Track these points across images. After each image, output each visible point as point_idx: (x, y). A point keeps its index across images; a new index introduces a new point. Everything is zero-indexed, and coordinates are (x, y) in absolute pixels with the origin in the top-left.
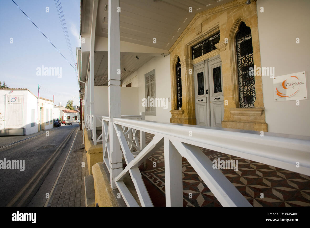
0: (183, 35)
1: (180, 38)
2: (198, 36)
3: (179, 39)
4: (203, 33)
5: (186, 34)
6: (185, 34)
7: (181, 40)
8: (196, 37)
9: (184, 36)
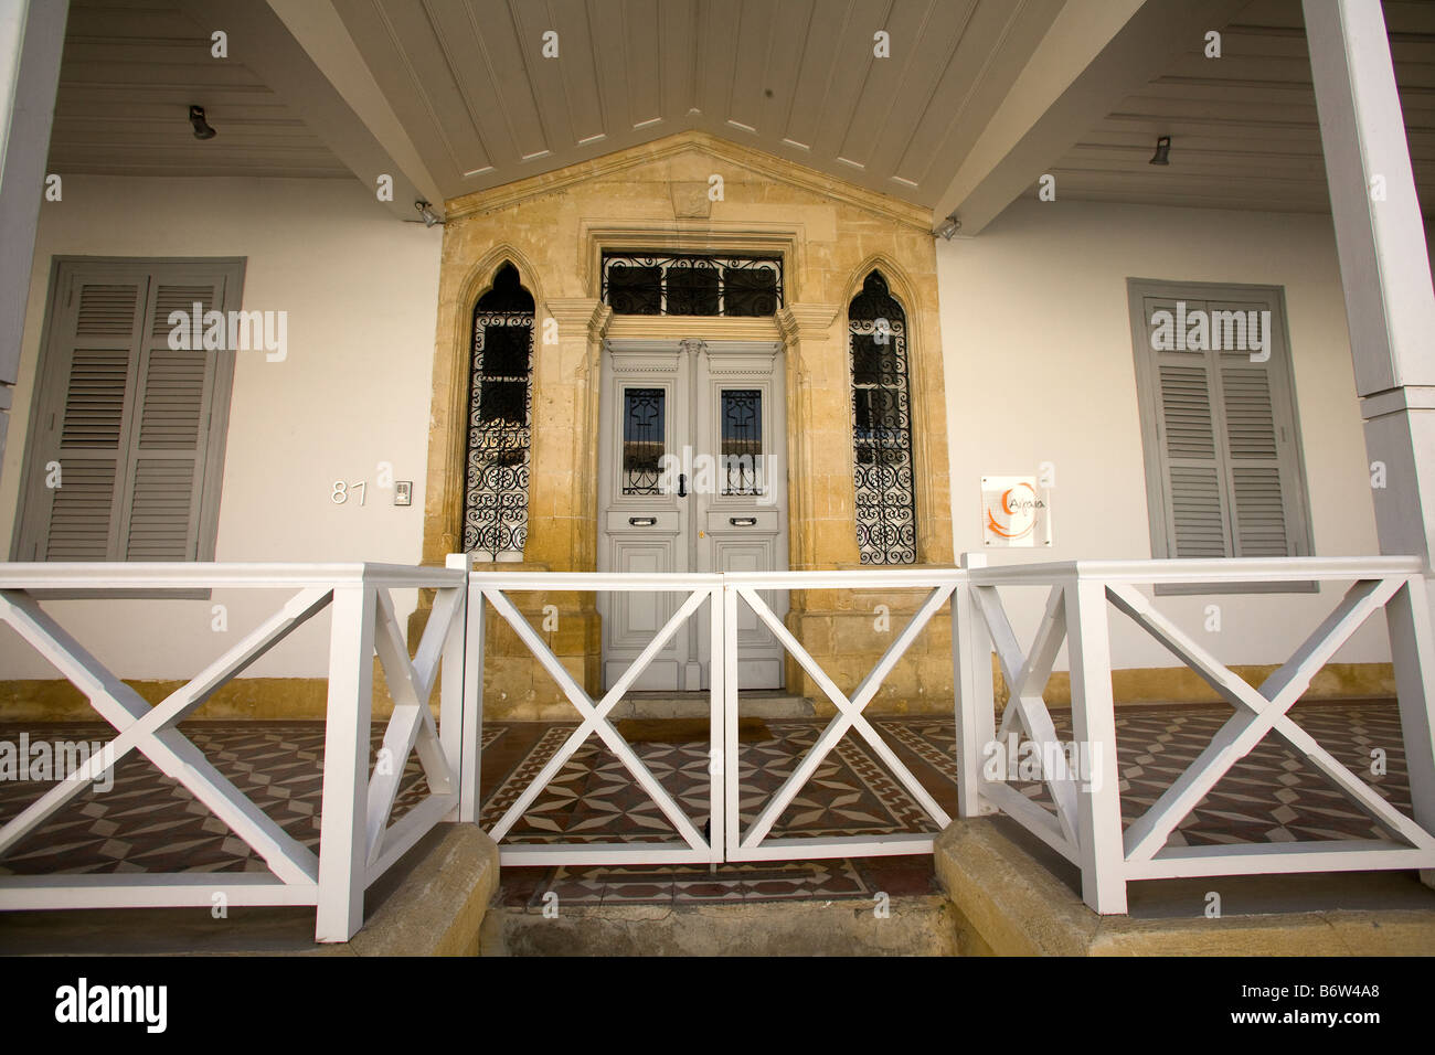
0: (586, 173)
1: (558, 179)
2: (684, 225)
3: (551, 177)
4: (713, 227)
5: (605, 178)
6: (597, 177)
7: (561, 191)
8: (669, 225)
9: (586, 179)
